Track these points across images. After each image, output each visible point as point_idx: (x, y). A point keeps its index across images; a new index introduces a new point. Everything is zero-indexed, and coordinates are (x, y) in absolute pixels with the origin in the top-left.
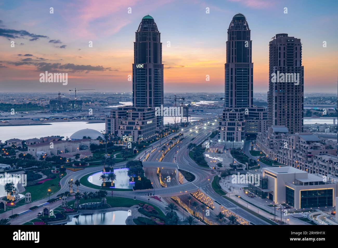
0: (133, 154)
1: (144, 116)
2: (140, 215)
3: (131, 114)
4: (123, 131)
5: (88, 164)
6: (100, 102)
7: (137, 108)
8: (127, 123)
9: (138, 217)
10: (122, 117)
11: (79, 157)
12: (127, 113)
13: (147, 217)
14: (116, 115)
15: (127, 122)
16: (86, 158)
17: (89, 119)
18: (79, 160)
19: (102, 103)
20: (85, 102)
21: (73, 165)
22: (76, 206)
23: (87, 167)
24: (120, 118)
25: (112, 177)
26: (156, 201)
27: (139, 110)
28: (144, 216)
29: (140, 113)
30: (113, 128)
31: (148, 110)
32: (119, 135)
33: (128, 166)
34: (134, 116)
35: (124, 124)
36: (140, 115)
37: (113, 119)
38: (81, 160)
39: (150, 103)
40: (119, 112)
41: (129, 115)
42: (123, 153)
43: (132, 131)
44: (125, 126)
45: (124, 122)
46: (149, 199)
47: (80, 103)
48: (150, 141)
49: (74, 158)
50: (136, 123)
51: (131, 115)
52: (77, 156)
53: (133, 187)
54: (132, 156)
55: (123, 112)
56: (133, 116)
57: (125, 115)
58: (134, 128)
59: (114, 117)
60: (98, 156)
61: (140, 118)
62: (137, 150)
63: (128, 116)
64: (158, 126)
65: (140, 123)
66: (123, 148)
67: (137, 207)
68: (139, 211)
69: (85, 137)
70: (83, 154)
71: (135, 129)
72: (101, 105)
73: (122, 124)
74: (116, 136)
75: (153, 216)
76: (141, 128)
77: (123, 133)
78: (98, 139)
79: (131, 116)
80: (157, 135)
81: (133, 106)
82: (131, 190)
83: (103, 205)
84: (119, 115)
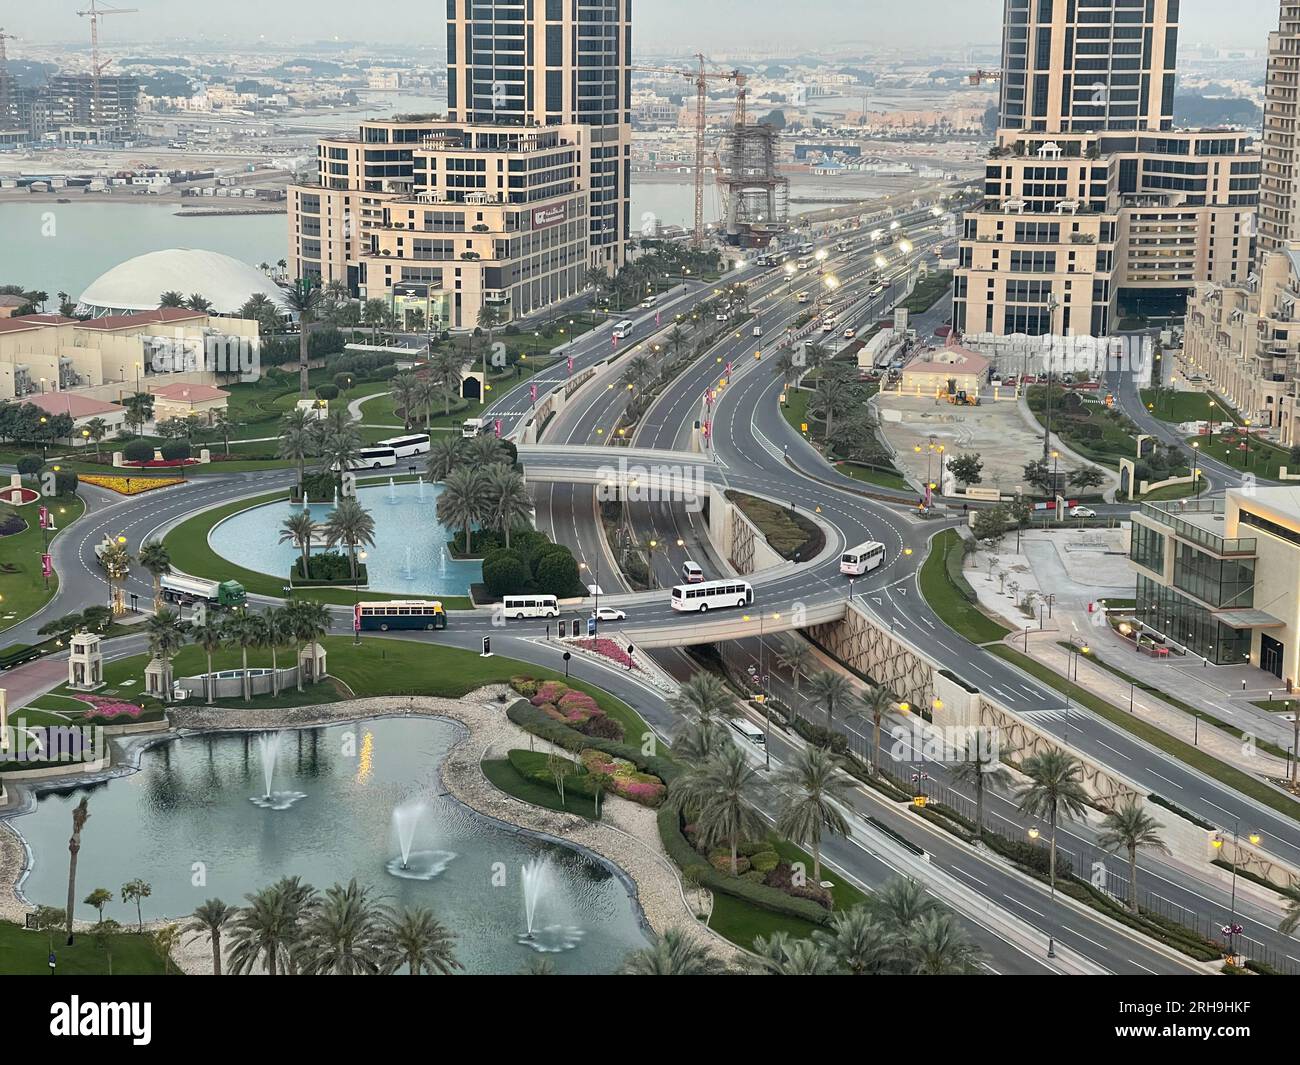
0: (462, 402)
1: (514, 182)
2: (522, 740)
3: (441, 164)
4: (397, 268)
5: (205, 453)
6: (243, 88)
7: (474, 131)
8: (419, 221)
9: (512, 753)
10: (385, 181)
11: (149, 415)
12: (421, 162)
13: (558, 751)
14: (352, 170)
15: (420, 210)
16: (192, 421)
17: (186, 193)
18: (148, 430)
19: (252, 97)
20: (159, 86)
21: (117, 460)
22: (154, 687)
23: (197, 470)
24: (376, 187)
25: (354, 525)
26: (614, 667)
27: (488, 143)
28: (543, 747)
29: (491, 159)
30: (338, 250)
31: (541, 146)
32: (375, 287)
33: (438, 471)
34: (460, 181)
35: (400, 226)
36: (491, 173)
37: (337, 196)
38: (162, 428)
39: (553, 102)
40: (370, 155)
41: (429, 172)
42: (406, 397)
43: (448, 269)
44: (409, 239)
45: (398, 214)
46: (567, 656)
47: (124, 89)
48: (554, 329)
49: (116, 417)
50: (471, 221)
51: (442, 172)
52: (139, 406)
53: (474, 587)
54: (453, 412)
55: (392, 155)
56: (450, 180)
57: (407, 171)
58: (460, 248)
59: (341, 185)
60: (256, 412)
61: (491, 188)
62: (479, 376)
63: (421, 179)
64: (595, 240)
65: (495, 219)
66: (401, 366)
67: (502, 699)
68: (514, 716)
69: (171, 301)
70: (173, 393)
71: (467, 257)
72: (250, 106)
73: (387, 225)
74: (356, 294)
75: (592, 746)
76: (501, 249)
77: (396, 277)
78: (249, 312)
79: (441, 180)
80: (592, 294)
81: (452, 117)
82: (464, 604)
83: (308, 683)
84: (370, 171)
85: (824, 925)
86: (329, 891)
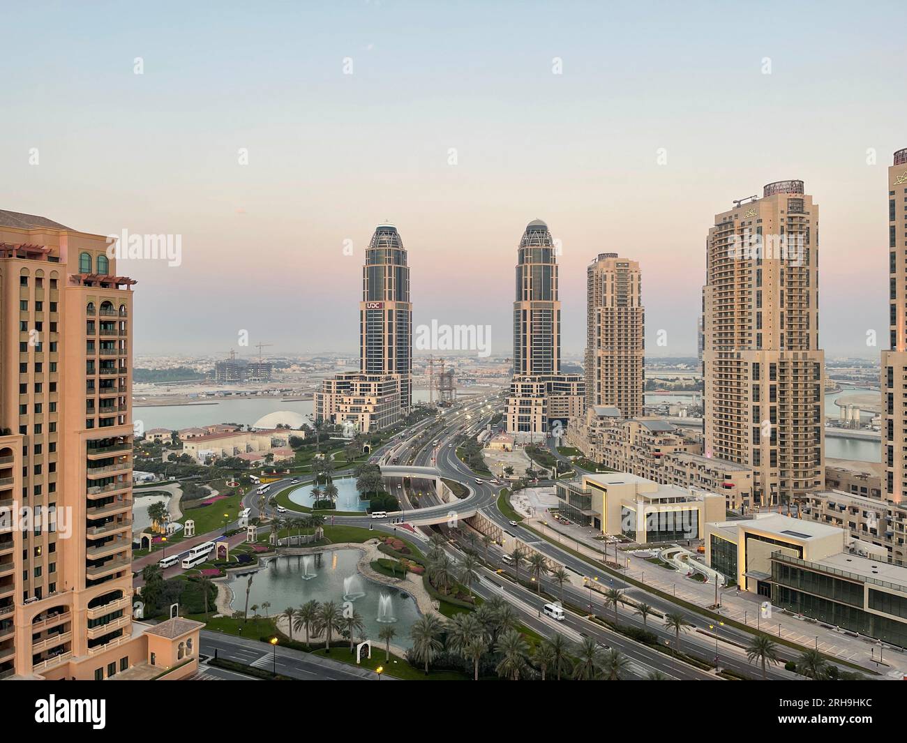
0: (364, 454)
1: (379, 390)
2: (382, 556)
3: (358, 385)
4: (345, 414)
5: (288, 470)
6: (301, 365)
7: (368, 376)
8: (352, 402)
9: (379, 559)
10: (342, 390)
11: (272, 460)
12: (352, 385)
13: (392, 558)
14: (333, 387)
15: (352, 398)
16: (285, 461)
17: (284, 395)
18: (272, 464)
19: (304, 368)
20: (277, 366)
21: (263, 473)
22: (272, 542)
23: (286, 476)
24: (340, 392)
25: (332, 491)
26: (409, 532)
27: (372, 379)
28: (388, 557)
29: (373, 384)
30: (328, 410)
31: (387, 380)
32: (338, 421)
33: (356, 475)
34: (364, 390)
35: (346, 403)
36: (372, 388)
37: (328, 395)
38: (275, 463)
39: (390, 367)
40: (338, 383)
41: (355, 388)
42: (347, 452)
43: (360, 415)
44: (349, 407)
45: (346, 399)
46: (395, 529)
47: (268, 367)
48: (391, 432)
49: (262, 460)
50: (367, 401)
51: (358, 388)
52: (269, 457)
53: (367, 509)
54: (362, 456)
55: (344, 383)
56: (361, 390)
57: (348, 387)
58: (363, 409)
59: (330, 392)
60: (303, 458)
61: (373, 392)
62: (369, 446)
63: (353, 390)
64: (402, 406)
65: (373, 401)
66: (346, 443)
67: (376, 543)
68: (379, 548)
69: (280, 426)
70: (279, 453)
71: (365, 411)
72: (303, 370)
73: (342, 403)
74: (333, 423)
75: (402, 557)
76: (375, 409)
77: (345, 417)
78: (302, 429)
79: (358, 390)
80: (401, 421)
81: (362, 372)
82: (364, 514)
83: (318, 540)
84: (337, 388)
85: (473, 610)
86: (325, 604)
